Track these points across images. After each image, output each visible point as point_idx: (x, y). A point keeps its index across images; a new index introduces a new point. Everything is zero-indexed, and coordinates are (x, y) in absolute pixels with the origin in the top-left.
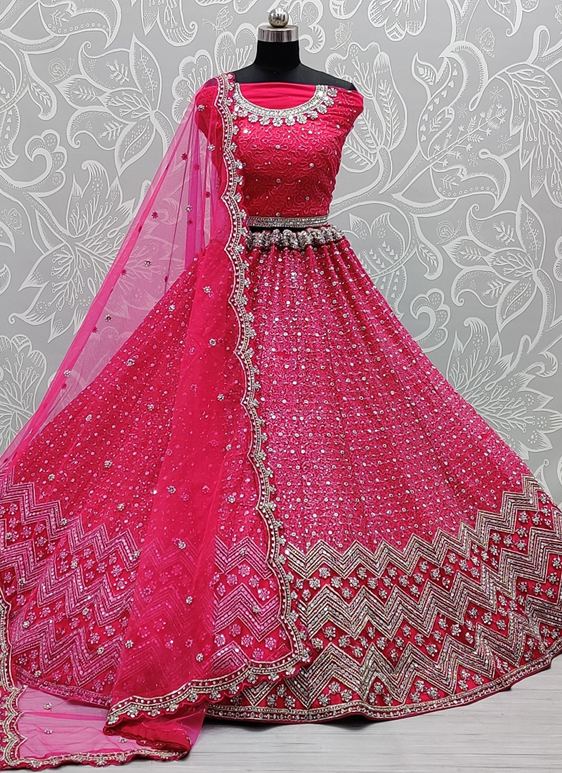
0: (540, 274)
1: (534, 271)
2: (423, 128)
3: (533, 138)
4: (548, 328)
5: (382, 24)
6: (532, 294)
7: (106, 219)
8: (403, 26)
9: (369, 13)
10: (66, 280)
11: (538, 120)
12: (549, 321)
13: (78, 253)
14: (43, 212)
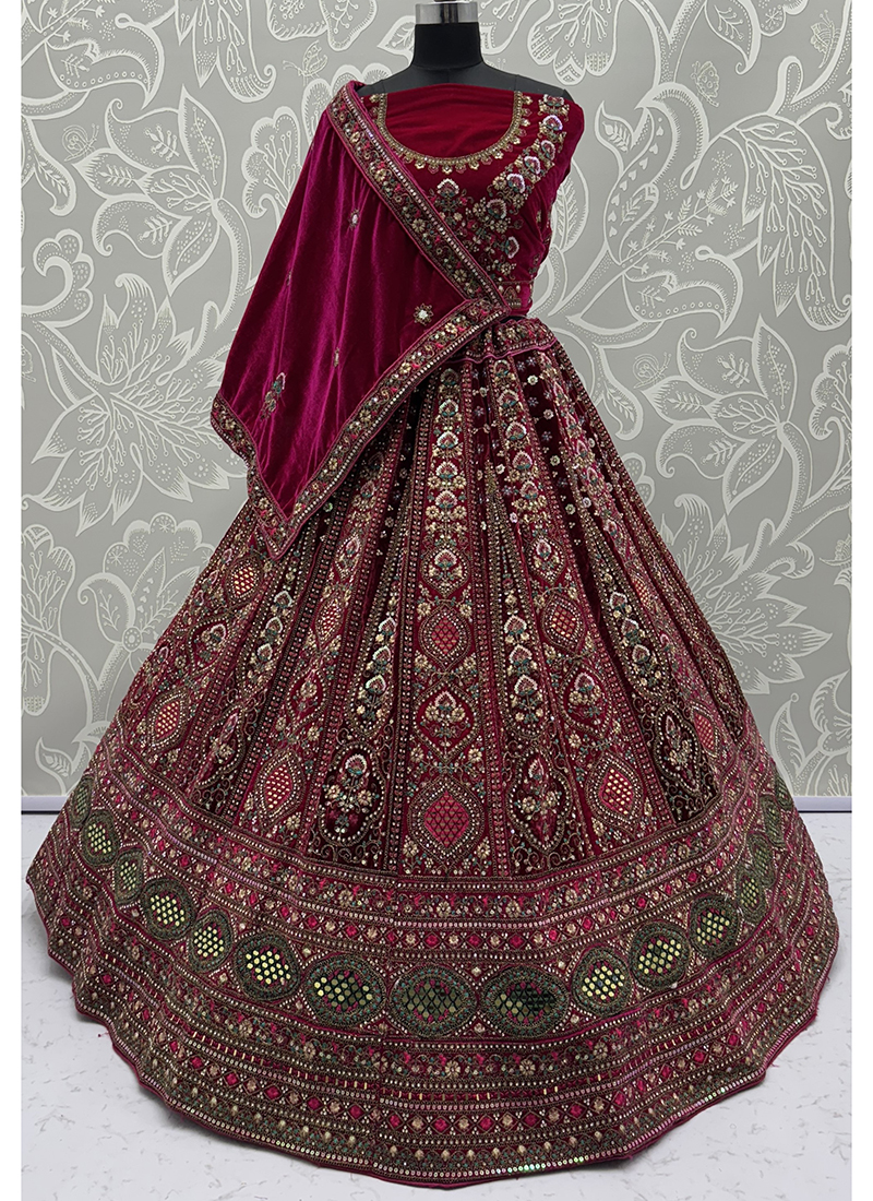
0: (788, 430)
1: (779, 426)
2: (613, 217)
3: (779, 227)
4: (800, 508)
5: (549, 60)
6: (775, 459)
7: (153, 359)
8: (580, 61)
9: (530, 44)
10: (100, 447)
11: (786, 200)
12: (802, 498)
13: (115, 408)
14: (63, 349)
